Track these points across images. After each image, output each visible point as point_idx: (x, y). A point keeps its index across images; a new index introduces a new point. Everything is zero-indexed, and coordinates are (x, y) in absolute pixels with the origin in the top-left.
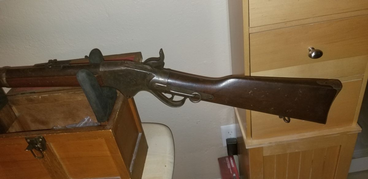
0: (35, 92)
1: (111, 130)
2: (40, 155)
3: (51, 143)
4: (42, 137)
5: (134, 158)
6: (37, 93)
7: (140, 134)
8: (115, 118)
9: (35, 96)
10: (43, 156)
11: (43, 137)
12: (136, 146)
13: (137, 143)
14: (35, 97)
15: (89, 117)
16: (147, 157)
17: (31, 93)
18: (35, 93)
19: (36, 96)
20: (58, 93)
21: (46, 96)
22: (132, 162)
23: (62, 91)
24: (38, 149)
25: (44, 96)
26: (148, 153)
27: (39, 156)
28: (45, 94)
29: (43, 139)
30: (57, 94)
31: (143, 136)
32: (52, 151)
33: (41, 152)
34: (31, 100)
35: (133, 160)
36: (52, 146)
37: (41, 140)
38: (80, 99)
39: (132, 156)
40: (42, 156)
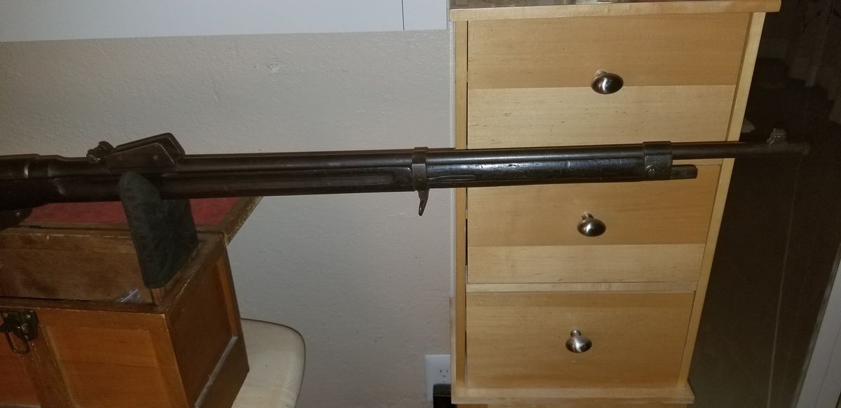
0: (42, 226)
1: (163, 315)
2: (23, 348)
3: (48, 327)
4: (32, 311)
5: (209, 383)
6: (43, 228)
7: (234, 339)
8: (177, 294)
9: (38, 234)
10: (28, 350)
11: (34, 312)
12: (220, 361)
13: (223, 355)
14: (37, 236)
15: (137, 290)
16: (243, 388)
17: (31, 227)
18: (40, 227)
19: (42, 235)
20: (84, 234)
21: (58, 237)
22: (205, 390)
23: (92, 231)
24: (20, 334)
25: (55, 237)
26: (246, 381)
27: (21, 349)
28: (59, 233)
29: (34, 315)
30: (82, 236)
31: (241, 343)
32: (48, 344)
33: (25, 341)
34: (29, 241)
35: (206, 386)
36: (50, 333)
37: (29, 316)
38: (124, 252)
39: (206, 380)
40: (25, 349)
